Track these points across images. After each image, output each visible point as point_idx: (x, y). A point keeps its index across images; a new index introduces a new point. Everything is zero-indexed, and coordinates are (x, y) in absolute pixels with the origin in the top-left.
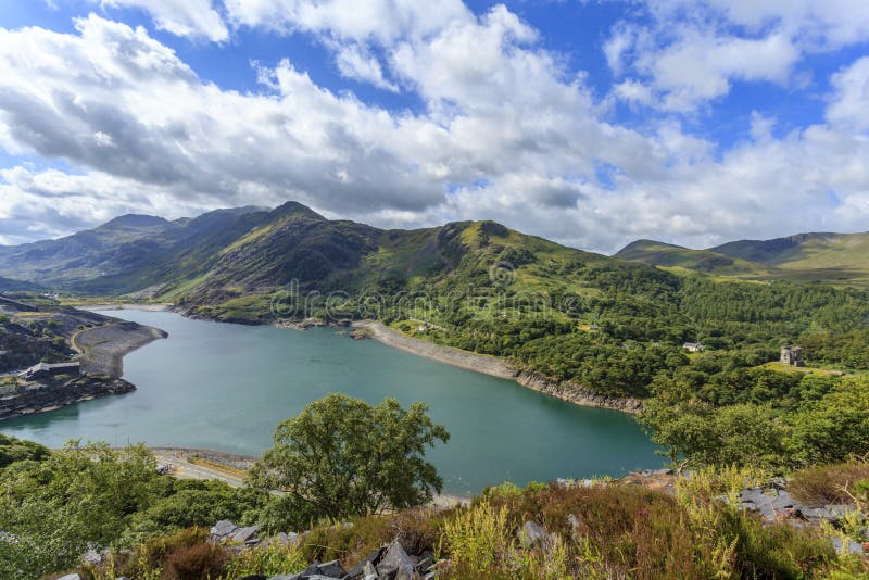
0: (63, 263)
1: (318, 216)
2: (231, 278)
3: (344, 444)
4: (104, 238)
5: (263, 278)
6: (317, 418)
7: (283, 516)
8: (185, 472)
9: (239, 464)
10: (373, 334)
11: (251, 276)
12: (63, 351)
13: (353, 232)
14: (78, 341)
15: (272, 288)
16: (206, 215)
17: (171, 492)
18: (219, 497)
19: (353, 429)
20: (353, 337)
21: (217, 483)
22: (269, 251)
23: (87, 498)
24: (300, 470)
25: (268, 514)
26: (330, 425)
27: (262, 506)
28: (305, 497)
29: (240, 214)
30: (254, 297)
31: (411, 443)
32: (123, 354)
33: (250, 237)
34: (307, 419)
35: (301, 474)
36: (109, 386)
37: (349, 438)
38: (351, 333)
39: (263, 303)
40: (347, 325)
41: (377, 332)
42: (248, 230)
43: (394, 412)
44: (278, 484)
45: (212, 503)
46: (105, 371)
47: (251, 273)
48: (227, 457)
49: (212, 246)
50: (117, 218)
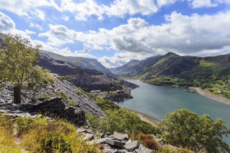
0: (122, 71)
1: (178, 55)
2: (153, 74)
3: (187, 125)
4: (128, 65)
5: (161, 73)
6: (179, 115)
7: (167, 139)
8: (143, 119)
9: (154, 121)
10: (197, 92)
11: (158, 73)
12: (121, 88)
13: (190, 59)
14: (124, 86)
15: (163, 76)
16: (148, 58)
17: (139, 123)
18: (150, 127)
19: (191, 121)
20: (189, 92)
21: (149, 124)
22: (163, 66)
23: (126, 119)
24: (173, 128)
25: (163, 137)
26: (183, 118)
27: (162, 134)
28: (174, 136)
29: (155, 57)
30: (158, 79)
31: (216, 132)
32: (131, 90)
33: (158, 63)
34: (176, 114)
35: (173, 129)
36: (129, 97)
37: (190, 124)
38: (189, 91)
39: (161, 80)
40: (187, 88)
41: (199, 91)
42: (158, 61)
43: (208, 120)
44: (166, 130)
45: (148, 128)
46: (128, 93)
47: (158, 72)
48: (152, 118)
49: (149, 66)
50: (131, 61)
